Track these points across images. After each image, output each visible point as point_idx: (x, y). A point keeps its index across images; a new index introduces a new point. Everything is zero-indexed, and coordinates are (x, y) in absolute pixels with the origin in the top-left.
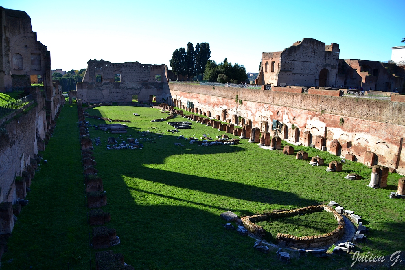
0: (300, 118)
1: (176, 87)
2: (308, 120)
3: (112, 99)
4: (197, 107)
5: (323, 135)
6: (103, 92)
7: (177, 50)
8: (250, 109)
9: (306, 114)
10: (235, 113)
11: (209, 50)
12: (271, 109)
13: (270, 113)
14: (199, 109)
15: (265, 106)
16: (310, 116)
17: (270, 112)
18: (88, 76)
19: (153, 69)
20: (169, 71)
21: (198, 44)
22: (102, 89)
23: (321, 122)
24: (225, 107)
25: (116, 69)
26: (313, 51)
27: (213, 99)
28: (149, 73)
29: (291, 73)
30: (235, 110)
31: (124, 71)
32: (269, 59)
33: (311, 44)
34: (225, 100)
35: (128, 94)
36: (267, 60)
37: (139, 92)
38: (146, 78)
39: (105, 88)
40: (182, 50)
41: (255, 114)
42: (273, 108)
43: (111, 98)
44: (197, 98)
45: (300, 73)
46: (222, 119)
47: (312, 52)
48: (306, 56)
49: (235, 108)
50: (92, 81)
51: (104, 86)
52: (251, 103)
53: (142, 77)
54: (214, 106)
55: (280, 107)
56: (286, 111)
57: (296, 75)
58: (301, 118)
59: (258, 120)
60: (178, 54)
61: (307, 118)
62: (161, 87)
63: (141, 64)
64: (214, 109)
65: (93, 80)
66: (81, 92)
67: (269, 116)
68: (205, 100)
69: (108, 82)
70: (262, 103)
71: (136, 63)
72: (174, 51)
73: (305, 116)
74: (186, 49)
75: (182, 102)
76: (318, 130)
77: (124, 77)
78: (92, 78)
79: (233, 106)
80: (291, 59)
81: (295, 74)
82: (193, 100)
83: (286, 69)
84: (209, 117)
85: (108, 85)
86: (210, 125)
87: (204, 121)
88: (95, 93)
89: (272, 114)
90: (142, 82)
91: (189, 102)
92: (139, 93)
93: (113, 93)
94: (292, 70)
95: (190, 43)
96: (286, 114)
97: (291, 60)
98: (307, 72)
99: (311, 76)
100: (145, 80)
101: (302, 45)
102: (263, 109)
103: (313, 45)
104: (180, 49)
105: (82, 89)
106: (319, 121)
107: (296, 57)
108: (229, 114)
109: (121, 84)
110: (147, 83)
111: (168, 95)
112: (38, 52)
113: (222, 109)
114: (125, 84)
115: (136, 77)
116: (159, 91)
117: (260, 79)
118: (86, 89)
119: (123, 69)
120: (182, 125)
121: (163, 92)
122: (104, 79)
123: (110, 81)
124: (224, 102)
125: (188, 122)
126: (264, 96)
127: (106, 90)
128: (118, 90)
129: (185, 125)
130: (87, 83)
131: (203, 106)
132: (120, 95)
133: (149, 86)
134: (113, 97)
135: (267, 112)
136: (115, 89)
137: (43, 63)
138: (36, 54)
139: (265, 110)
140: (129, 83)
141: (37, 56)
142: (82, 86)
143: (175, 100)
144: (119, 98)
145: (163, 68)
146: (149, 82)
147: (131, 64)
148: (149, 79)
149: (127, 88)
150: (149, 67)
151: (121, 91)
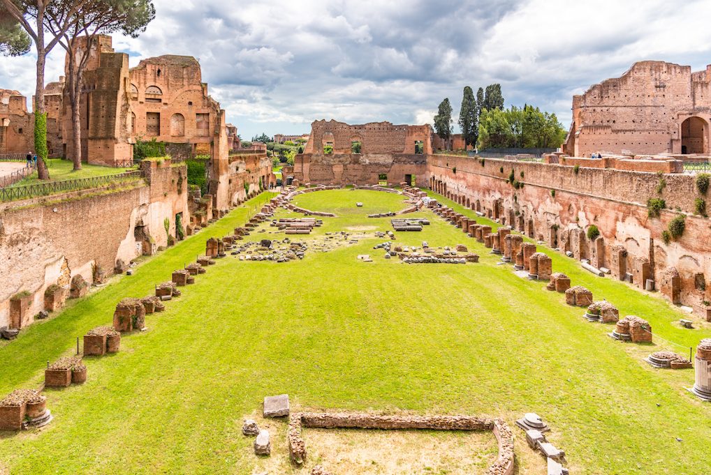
0: (604, 217)
2: (618, 222)
3: (347, 180)
5: (647, 256)
6: (334, 169)
8: (530, 198)
9: (614, 209)
10: (511, 207)
12: (560, 199)
13: (558, 208)
14: (466, 199)
16: (621, 215)
17: (559, 205)
18: (312, 144)
19: (410, 133)
20: (433, 134)
22: (332, 164)
23: (642, 228)
24: (497, 196)
25: (355, 134)
26: (658, 84)
27: (484, 182)
28: (405, 138)
29: (609, 131)
30: (511, 201)
31: (366, 137)
33: (654, 72)
34: (497, 182)
35: (372, 172)
37: (388, 169)
38: (400, 148)
39: (336, 163)
41: (537, 209)
42: (562, 197)
43: (346, 177)
44: (464, 179)
45: (630, 128)
46: (493, 216)
47: (656, 87)
48: (643, 95)
49: (510, 198)
51: (335, 159)
52: (530, 187)
53: (394, 145)
54: (484, 193)
55: (573, 196)
56: (582, 203)
57: (621, 134)
58: (607, 217)
59: (542, 220)
61: (617, 219)
62: (423, 161)
63: (393, 124)
64: (484, 198)
65: (320, 151)
66: (301, 168)
67: (558, 214)
68: (473, 183)
69: (342, 153)
70: (547, 187)
71: (385, 124)
73: (612, 214)
75: (447, 184)
76: (638, 244)
77: (366, 146)
78: (317, 148)
79: (507, 193)
80: (606, 104)
81: (617, 131)
83: (596, 124)
85: (341, 159)
88: (321, 169)
89: (561, 208)
90: (393, 153)
92: (389, 171)
93: (348, 170)
94: (611, 123)
95: (468, 87)
96: (582, 209)
97: (606, 106)
98: (647, 127)
99: (660, 133)
100: (398, 150)
101: (631, 75)
103: (658, 74)
105: (302, 163)
106: (637, 225)
107: (617, 98)
108: (503, 208)
109: (362, 157)
110: (402, 156)
111: (432, 174)
112: (206, 111)
113: (494, 199)
114: (367, 157)
115: (384, 146)
116: (421, 167)
117: (570, 143)
118: (309, 164)
119: (365, 134)
120: (409, 224)
121: (426, 170)
122: (336, 150)
123: (345, 152)
124: (496, 186)
125: (424, 221)
126: (549, 176)
127: (338, 166)
128: (356, 166)
129: (416, 224)
130: (310, 155)
131: (472, 193)
132: (359, 173)
133: (404, 159)
134: (349, 177)
135: (553, 204)
136: (352, 165)
137: (211, 126)
138: (203, 114)
139: (551, 202)
140: (374, 156)
141: (206, 117)
142: (302, 159)
143: (439, 182)
144: (358, 178)
145: (426, 130)
146: (404, 153)
147: (376, 126)
148: (405, 149)
149: (370, 164)
150: (404, 129)
151: (361, 168)
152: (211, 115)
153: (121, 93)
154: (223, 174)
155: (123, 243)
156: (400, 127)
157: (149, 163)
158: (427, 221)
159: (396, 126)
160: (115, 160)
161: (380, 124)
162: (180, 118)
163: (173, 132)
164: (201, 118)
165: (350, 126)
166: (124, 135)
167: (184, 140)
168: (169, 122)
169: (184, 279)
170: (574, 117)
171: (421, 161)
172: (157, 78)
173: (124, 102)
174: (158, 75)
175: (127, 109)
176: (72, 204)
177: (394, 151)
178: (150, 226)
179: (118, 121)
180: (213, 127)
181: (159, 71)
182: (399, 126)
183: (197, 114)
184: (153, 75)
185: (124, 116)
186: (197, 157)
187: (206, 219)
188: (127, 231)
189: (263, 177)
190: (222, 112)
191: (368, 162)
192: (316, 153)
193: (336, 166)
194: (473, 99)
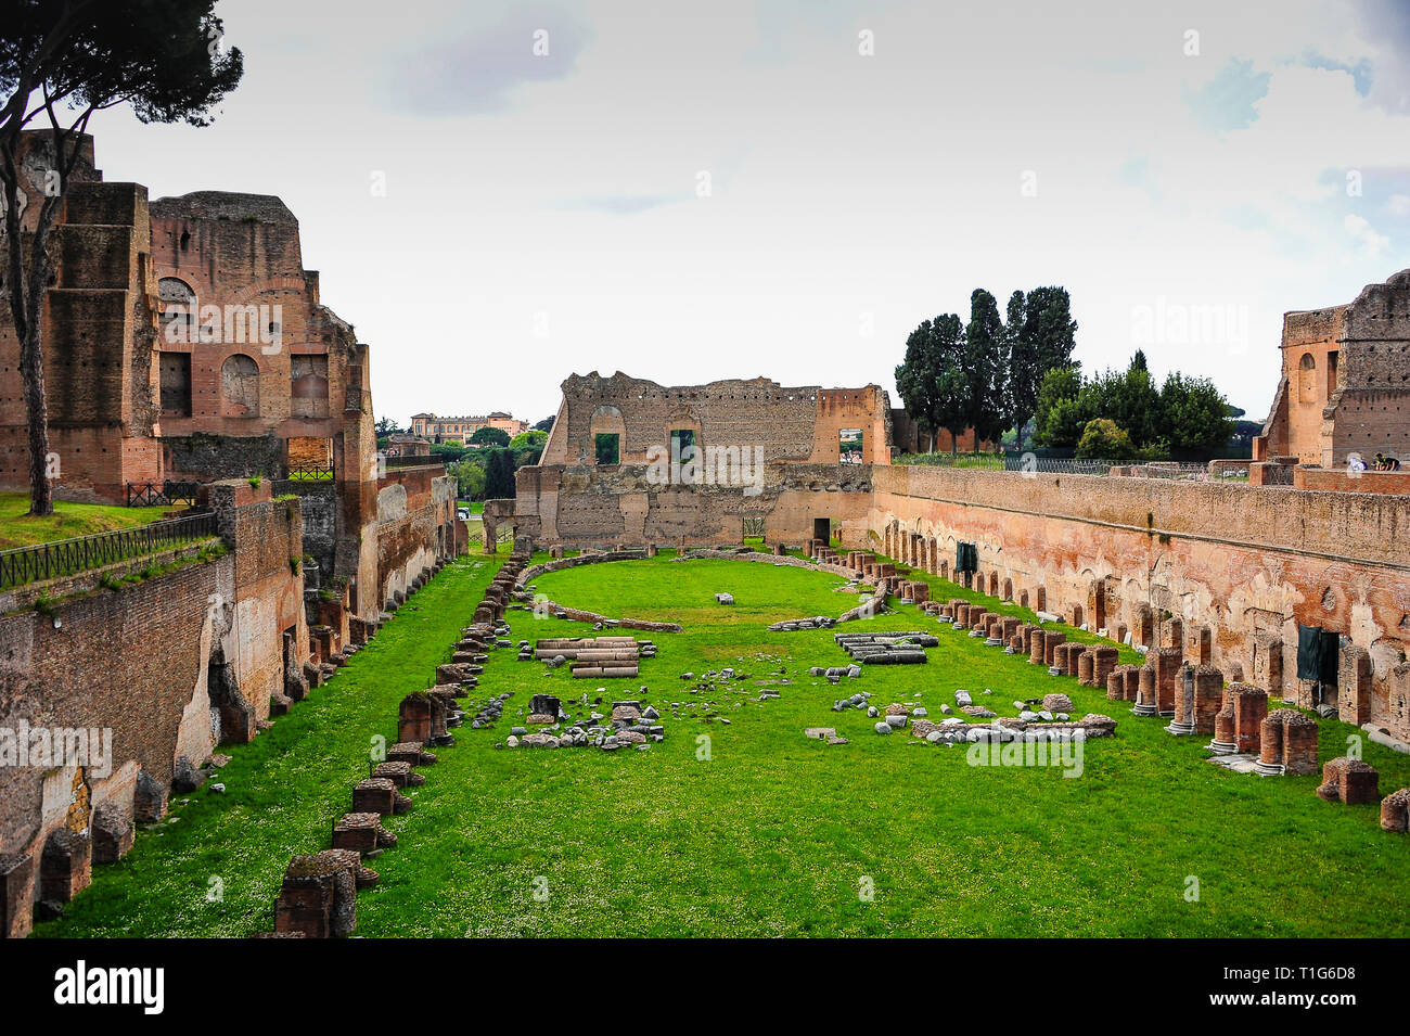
1: (917, 483)
3: (658, 535)
4: (994, 569)
6: (624, 507)
7: (927, 324)
8: (1204, 574)
10: (1143, 597)
11: (1068, 317)
12: (1296, 574)
13: (1289, 596)
14: (1001, 579)
15: (1269, 559)
17: (1292, 589)
18: (565, 441)
19: (827, 410)
20: (893, 415)
21: (1018, 294)
22: (619, 491)
24: (1101, 570)
25: (679, 412)
27: (1059, 534)
28: (813, 424)
30: (1143, 582)
31: (708, 421)
32: (1317, 341)
34: (1102, 537)
35: (726, 513)
36: (1307, 349)
37: (771, 505)
38: (801, 448)
39: (630, 490)
40: (948, 323)
41: (1226, 600)
42: (1304, 570)
43: (657, 528)
44: (996, 527)
46: (1089, 621)
49: (1140, 575)
50: (578, 462)
51: (626, 479)
52: (1205, 547)
53: (783, 441)
54: (1059, 564)
55: (1336, 567)
56: (1362, 584)
59: (1241, 629)
60: (930, 343)
62: (863, 483)
63: (781, 386)
64: (1059, 578)
65: (585, 456)
66: (535, 505)
67: (1288, 611)
69: (645, 462)
70: (1254, 547)
71: (760, 384)
72: (914, 328)
74: (966, 319)
75: (939, 545)
77: (710, 444)
78: (578, 450)
79: (1136, 564)
82: (981, 537)
84: (1039, 614)
85: (642, 478)
86: (1021, 648)
87: (999, 631)
88: (589, 507)
89: (1300, 598)
90: (782, 462)
91: (966, 546)
92: (772, 509)
93: (663, 509)
95: (982, 291)
96: (1363, 599)
100: (796, 454)
102: (1261, 575)
104: (941, 318)
105: (538, 491)
108: (1119, 600)
110: (805, 468)
111: (888, 519)
112: (319, 349)
113: (1089, 578)
116: (856, 499)
117: (1275, 436)
118: (554, 494)
119: (707, 411)
120: (888, 647)
121: (870, 506)
122: (630, 453)
124: (1097, 543)
125: (923, 637)
126: (1264, 516)
127: (634, 497)
128: (683, 497)
129: (902, 646)
130: (559, 469)
131: (1019, 565)
132: (691, 517)
133: (813, 477)
135: (1276, 588)
136: (670, 494)
137: (335, 391)
138: (310, 356)
139: (1270, 583)
141: (317, 364)
142: (538, 480)
143: (915, 537)
144: (687, 530)
145: (869, 402)
146: (812, 461)
147: (737, 391)
148: (815, 452)
149: (721, 490)
150: (813, 398)
151: (697, 503)
152: (332, 357)
153: (132, 296)
154: (368, 522)
155: (187, 710)
156: (801, 394)
157: (228, 490)
158: (929, 637)
159: (791, 390)
160: (124, 483)
161: (746, 384)
162: (246, 368)
163: (226, 407)
164: (304, 368)
165: (666, 390)
166: (144, 414)
167: (257, 431)
168: (216, 376)
169: (388, 803)
170: (1285, 368)
171: (858, 481)
172: (180, 256)
173: (140, 323)
174: (184, 248)
175: (150, 341)
176: (88, 606)
177: (785, 458)
178: (236, 665)
179: (127, 376)
180: (338, 392)
181: (186, 237)
182: (799, 389)
183: (294, 357)
184: (169, 249)
185: (141, 363)
186: (294, 477)
187: (338, 643)
188: (195, 679)
189: (440, 527)
190: (363, 349)
192: (575, 464)
193: (629, 497)
194: (996, 322)
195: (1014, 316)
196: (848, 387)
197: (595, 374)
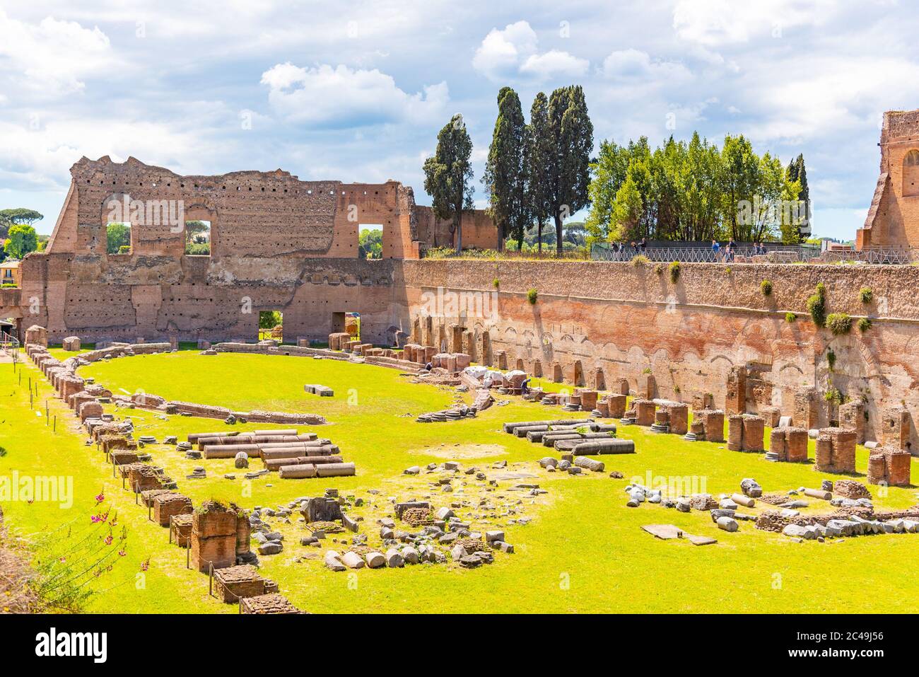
3: (170, 328)
4: (577, 358)
6: (137, 299)
18: (74, 227)
19: (346, 204)
20: (418, 211)
21: (541, 96)
22: (131, 282)
25: (195, 202)
28: (333, 217)
31: (224, 211)
37: (287, 299)
38: (320, 242)
39: (142, 281)
43: (169, 321)
50: (87, 251)
51: (139, 269)
53: (301, 235)
54: (676, 352)
63: (299, 179)
65: (97, 245)
66: (43, 295)
68: (621, 326)
69: (159, 253)
71: (279, 176)
77: (226, 235)
78: (88, 237)
79: (792, 349)
82: (557, 326)
85: (155, 268)
88: (99, 298)
90: (301, 256)
92: (289, 303)
93: (176, 302)
100: (314, 247)
105: (46, 281)
109: (213, 266)
110: (325, 263)
113: (725, 364)
114: (229, 265)
115: (276, 236)
116: (375, 293)
118: (63, 284)
119: (224, 201)
121: (391, 300)
122: (142, 242)
123: (167, 251)
127: (148, 289)
128: (197, 290)
130: (67, 257)
133: (330, 271)
134: (177, 319)
136: (186, 286)
140: (247, 261)
142: (46, 267)
144: (202, 323)
145: (390, 197)
146: (331, 254)
147: (255, 183)
148: (334, 246)
149: (237, 283)
150: (332, 193)
151: (211, 295)
156: (320, 188)
159: (310, 184)
161: (265, 176)
165: (181, 179)
171: (378, 276)
177: (303, 251)
182: (318, 183)
191: (229, 278)
192: (85, 253)
193: (140, 289)
194: (520, 121)
195: (538, 117)
196: (368, 183)
197: (107, 158)
